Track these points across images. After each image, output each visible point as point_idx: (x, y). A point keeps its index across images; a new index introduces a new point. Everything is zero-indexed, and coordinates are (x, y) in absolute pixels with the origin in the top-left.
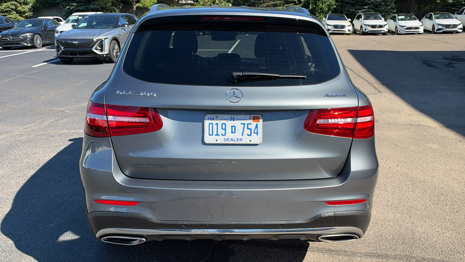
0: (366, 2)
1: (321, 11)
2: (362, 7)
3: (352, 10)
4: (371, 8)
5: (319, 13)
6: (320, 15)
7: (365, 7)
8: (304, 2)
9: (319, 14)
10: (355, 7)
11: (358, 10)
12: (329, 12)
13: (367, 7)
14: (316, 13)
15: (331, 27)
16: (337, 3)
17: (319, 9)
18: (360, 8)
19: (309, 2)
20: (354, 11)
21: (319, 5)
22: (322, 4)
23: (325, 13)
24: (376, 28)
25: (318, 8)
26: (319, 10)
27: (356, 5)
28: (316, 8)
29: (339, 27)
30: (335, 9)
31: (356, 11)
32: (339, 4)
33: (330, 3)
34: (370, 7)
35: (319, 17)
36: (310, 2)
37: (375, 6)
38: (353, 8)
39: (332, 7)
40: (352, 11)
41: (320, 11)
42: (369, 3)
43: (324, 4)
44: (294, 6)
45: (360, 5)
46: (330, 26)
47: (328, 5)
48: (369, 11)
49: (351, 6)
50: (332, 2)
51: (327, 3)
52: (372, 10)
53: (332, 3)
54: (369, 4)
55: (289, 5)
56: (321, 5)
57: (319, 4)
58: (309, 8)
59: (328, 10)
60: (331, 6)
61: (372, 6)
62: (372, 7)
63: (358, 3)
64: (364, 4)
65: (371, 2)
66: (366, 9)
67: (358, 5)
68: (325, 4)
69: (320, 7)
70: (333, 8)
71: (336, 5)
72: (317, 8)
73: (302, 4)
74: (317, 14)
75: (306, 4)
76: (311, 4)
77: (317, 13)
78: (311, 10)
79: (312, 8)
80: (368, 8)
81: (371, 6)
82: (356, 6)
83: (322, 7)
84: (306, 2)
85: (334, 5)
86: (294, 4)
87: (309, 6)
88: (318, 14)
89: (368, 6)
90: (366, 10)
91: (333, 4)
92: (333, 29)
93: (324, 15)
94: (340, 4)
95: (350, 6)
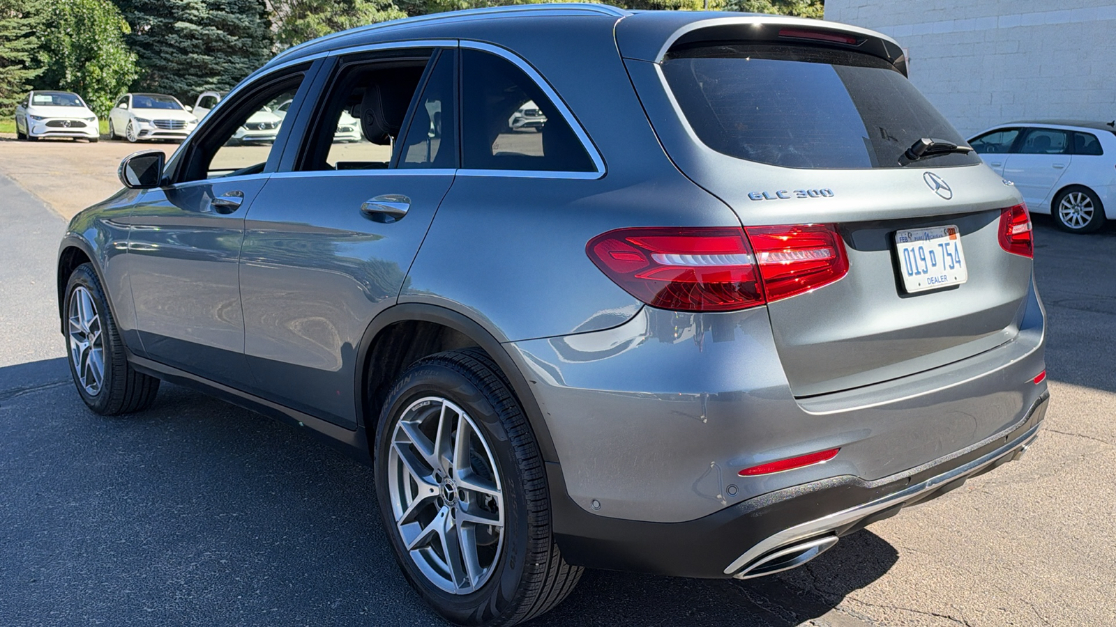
0: (213, 69)
1: (100, 86)
2: (205, 79)
3: (179, 85)
4: (224, 81)
5: (97, 91)
6: (98, 97)
7: (211, 80)
8: (49, 62)
9: (97, 94)
10: (186, 79)
11: (193, 87)
12: (120, 89)
13: (215, 80)
14: (89, 92)
15: (150, 125)
16: (139, 68)
17: (94, 81)
18: (199, 82)
19: (64, 62)
20: (186, 87)
21: (93, 72)
22: (101, 69)
23: (109, 91)
24: (258, 129)
25: (91, 80)
26: (94, 84)
27: (189, 75)
28: (84, 78)
29: (171, 125)
30: (134, 81)
31: (190, 88)
32: (144, 71)
33: (121, 67)
34: (222, 80)
35: (96, 101)
36: (67, 64)
37: (233, 78)
38: (182, 81)
39: (126, 76)
40: (181, 87)
41: (96, 87)
42: (218, 70)
43: (105, 70)
44: (22, 71)
45: (196, 75)
46: (147, 123)
47: (116, 72)
48: (222, 90)
49: (176, 77)
50: (125, 65)
51: (113, 67)
52: (228, 86)
53: (126, 69)
54: (219, 72)
55: (7, 68)
56: (96, 72)
57: (91, 69)
58: (65, 78)
59: (118, 83)
60: (124, 74)
61: (226, 76)
62: (227, 80)
63: (192, 71)
64: (207, 73)
65: (222, 69)
66: (215, 84)
67: (192, 75)
68: (109, 70)
69: (95, 76)
70: (129, 80)
71: (136, 73)
72: (88, 78)
73: (44, 68)
74: (91, 95)
75: (54, 68)
76: (69, 69)
77: (90, 90)
78: (71, 83)
79: (73, 78)
80: (219, 83)
81: (224, 77)
82: (187, 76)
83: (102, 77)
84: (54, 64)
85: (132, 73)
86: (21, 66)
87: (66, 73)
88: (94, 95)
89: (218, 78)
90: (213, 86)
91: (128, 71)
92: (156, 129)
93: (108, 97)
94: (146, 71)
95: (172, 76)
